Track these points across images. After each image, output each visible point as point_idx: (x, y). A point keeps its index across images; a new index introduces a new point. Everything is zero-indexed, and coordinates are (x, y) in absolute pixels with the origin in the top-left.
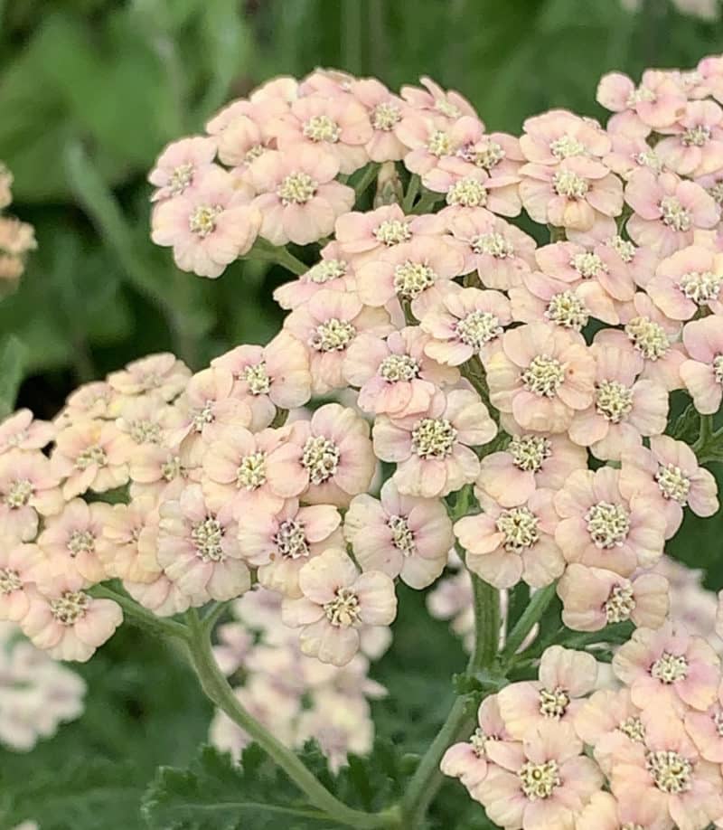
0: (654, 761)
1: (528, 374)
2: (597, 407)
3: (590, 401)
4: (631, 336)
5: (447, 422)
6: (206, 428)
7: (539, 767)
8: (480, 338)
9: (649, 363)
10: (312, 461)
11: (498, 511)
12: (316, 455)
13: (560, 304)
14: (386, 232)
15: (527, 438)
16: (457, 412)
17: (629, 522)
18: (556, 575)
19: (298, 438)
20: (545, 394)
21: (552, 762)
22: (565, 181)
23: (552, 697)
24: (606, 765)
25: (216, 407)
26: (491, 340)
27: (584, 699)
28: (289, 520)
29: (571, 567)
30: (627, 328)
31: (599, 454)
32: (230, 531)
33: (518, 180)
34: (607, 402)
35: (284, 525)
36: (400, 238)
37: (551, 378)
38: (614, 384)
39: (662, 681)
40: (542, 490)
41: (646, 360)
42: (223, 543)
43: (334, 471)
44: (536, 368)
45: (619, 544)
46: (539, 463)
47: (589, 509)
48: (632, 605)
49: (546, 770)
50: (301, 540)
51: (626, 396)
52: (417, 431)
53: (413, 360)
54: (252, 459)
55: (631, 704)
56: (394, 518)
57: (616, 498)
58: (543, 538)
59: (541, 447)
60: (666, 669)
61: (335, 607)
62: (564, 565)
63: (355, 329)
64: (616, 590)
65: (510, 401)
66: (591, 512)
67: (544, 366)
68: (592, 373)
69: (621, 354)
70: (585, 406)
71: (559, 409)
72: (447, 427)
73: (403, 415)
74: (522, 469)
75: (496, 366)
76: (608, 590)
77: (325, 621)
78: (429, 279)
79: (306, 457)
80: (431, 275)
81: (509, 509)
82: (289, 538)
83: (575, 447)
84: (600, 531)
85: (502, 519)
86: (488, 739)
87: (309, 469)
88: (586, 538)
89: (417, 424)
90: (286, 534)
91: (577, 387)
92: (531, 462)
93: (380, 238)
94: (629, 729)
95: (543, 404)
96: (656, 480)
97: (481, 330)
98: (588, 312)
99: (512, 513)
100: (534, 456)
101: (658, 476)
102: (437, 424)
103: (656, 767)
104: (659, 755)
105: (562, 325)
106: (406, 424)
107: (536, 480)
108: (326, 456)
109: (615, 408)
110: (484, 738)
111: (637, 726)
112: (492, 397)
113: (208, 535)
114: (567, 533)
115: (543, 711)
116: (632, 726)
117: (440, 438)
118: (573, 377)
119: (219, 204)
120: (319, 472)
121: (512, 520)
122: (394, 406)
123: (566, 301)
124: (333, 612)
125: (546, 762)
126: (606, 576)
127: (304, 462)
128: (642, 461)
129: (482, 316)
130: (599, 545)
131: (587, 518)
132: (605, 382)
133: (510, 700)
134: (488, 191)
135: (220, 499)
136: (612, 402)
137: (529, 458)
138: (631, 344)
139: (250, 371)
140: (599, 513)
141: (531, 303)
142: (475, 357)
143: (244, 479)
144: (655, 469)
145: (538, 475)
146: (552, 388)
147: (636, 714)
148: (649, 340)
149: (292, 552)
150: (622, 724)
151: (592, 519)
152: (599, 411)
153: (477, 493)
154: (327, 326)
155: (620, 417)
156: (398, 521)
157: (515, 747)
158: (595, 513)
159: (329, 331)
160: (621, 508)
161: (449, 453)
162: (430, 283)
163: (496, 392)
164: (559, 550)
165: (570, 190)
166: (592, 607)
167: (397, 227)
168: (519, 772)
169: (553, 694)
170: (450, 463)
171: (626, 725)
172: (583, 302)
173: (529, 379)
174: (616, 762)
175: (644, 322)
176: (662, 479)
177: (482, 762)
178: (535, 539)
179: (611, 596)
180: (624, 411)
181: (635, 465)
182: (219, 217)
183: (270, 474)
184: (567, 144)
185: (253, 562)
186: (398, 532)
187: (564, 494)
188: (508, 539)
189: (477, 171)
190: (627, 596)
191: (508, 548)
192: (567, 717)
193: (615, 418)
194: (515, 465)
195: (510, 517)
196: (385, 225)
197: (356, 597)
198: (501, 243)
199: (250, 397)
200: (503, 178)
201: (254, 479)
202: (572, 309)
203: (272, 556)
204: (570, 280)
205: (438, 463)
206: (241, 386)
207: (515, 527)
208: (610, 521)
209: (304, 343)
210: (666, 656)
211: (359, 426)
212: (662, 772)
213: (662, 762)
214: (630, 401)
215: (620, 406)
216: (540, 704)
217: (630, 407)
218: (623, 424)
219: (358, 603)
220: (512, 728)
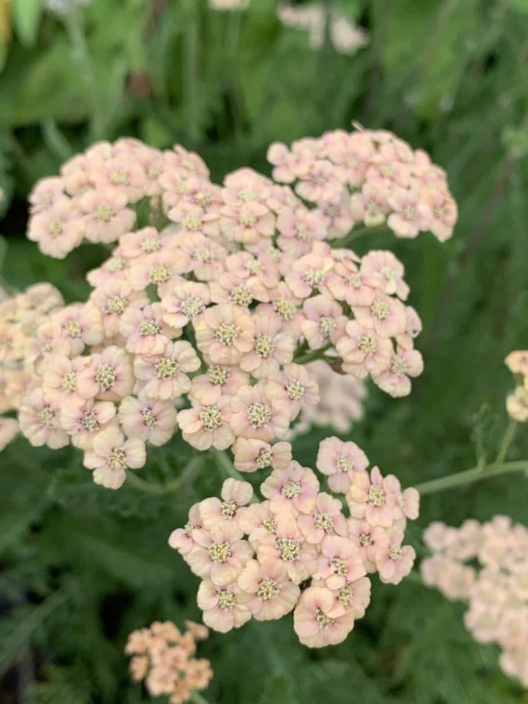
0: (280, 544)
1: (218, 333)
2: (255, 350)
3: (251, 347)
4: (275, 308)
5: (173, 360)
6: (46, 355)
7: (219, 546)
8: (192, 311)
9: (285, 323)
10: (102, 379)
11: (200, 407)
12: (103, 375)
13: (236, 291)
14: (148, 244)
15: (217, 367)
16: (178, 355)
17: (270, 413)
18: (231, 443)
19: (94, 365)
20: (227, 344)
21: (227, 543)
22: (245, 216)
23: (228, 506)
24: (255, 545)
25: (53, 343)
26: (199, 313)
27: (245, 508)
28: (88, 411)
29: (239, 439)
30: (274, 303)
31: (256, 375)
32: (57, 414)
33: (219, 216)
34: (260, 347)
35: (86, 413)
36: (154, 249)
37: (231, 335)
38: (265, 337)
39: (287, 497)
40: (224, 396)
41: (284, 320)
42: (54, 421)
43: (113, 384)
44: (222, 330)
45: (265, 426)
46: (223, 380)
47: (249, 407)
48: (271, 459)
49: (223, 547)
50: (95, 422)
51: (271, 343)
52: (157, 364)
53: (157, 323)
54: (70, 375)
55: (269, 511)
56: (145, 409)
57: (264, 400)
58: (224, 424)
59: (224, 372)
60: (289, 490)
61: (113, 458)
62: (234, 437)
63: (127, 301)
64: (263, 452)
65: (208, 347)
66: (250, 409)
67: (226, 329)
68: (253, 331)
69: (269, 319)
70: (248, 350)
71: (234, 352)
72: (174, 362)
73: (149, 355)
74: (214, 384)
75: (200, 329)
76: (258, 452)
77: (107, 466)
78: (168, 275)
79: (98, 376)
80: (170, 273)
81: (206, 407)
82: (88, 420)
83: (243, 372)
84: (255, 420)
85: (202, 413)
86: (194, 528)
87: (99, 383)
88: (247, 423)
89: (157, 360)
90: (87, 418)
91: (244, 339)
92: (219, 380)
93: (143, 248)
94: (268, 525)
95: (225, 350)
96: (286, 389)
97: (193, 308)
98: (252, 296)
99: (208, 409)
100: (222, 376)
101: (287, 387)
102: (168, 361)
103: (281, 548)
104: (283, 541)
105: (238, 304)
106: (151, 360)
107: (221, 390)
108: (109, 376)
109: (265, 350)
110: (192, 527)
111: (272, 524)
112: (199, 345)
113: (45, 415)
114: (236, 421)
115: (223, 513)
116: (269, 524)
117: (170, 368)
118: (243, 334)
119: (64, 219)
120: (105, 385)
121: (207, 414)
122: (145, 350)
123: (240, 291)
124: (112, 460)
125: (224, 543)
126: (257, 444)
127: (97, 379)
128: (279, 379)
129: (194, 299)
130: (254, 426)
131: (248, 412)
132: (260, 335)
133: (206, 509)
134: (203, 222)
135: (52, 396)
136: (263, 347)
137: (218, 378)
138: (275, 313)
139: (72, 323)
140: (255, 410)
141: (221, 292)
142: (190, 323)
143: (65, 386)
144: (286, 383)
145: (224, 388)
146: (231, 341)
147: (272, 516)
148: (285, 310)
149: (90, 427)
150: (265, 522)
151: (251, 412)
152: (256, 352)
153: (189, 397)
154: (113, 299)
155: (268, 354)
156: (147, 411)
157: (207, 533)
158: (253, 409)
159: (113, 303)
160: (266, 406)
161: (175, 376)
162: (168, 278)
163: (201, 342)
164: (232, 431)
165: (247, 222)
166: (249, 460)
167: (153, 242)
168: (209, 548)
169: (228, 504)
170: (175, 382)
171: (267, 523)
172: (249, 290)
173: (218, 335)
174: (260, 544)
175: (282, 300)
176: (290, 389)
177: (190, 540)
178: (219, 424)
179: (260, 454)
180: (270, 352)
181: (276, 382)
182: (64, 226)
183: (79, 385)
184: (247, 193)
185: (69, 433)
186: (147, 417)
187: (236, 399)
188: (205, 424)
189: (198, 209)
190: (269, 455)
191: (205, 429)
192: (236, 517)
193: (265, 355)
194: (210, 382)
195: (207, 411)
196: (147, 240)
197: (124, 453)
198: (208, 254)
199: (70, 339)
200: (212, 214)
201: (70, 387)
202: (243, 295)
203: (79, 430)
204: (243, 276)
205: (168, 382)
206: (66, 332)
207: (209, 417)
208: (260, 413)
209: (100, 308)
210: (290, 482)
211: (127, 359)
212: (285, 550)
213: (284, 545)
214: (273, 346)
215: (268, 349)
216: (222, 510)
217: (273, 349)
218: (270, 358)
219: (125, 456)
220: (206, 523)
